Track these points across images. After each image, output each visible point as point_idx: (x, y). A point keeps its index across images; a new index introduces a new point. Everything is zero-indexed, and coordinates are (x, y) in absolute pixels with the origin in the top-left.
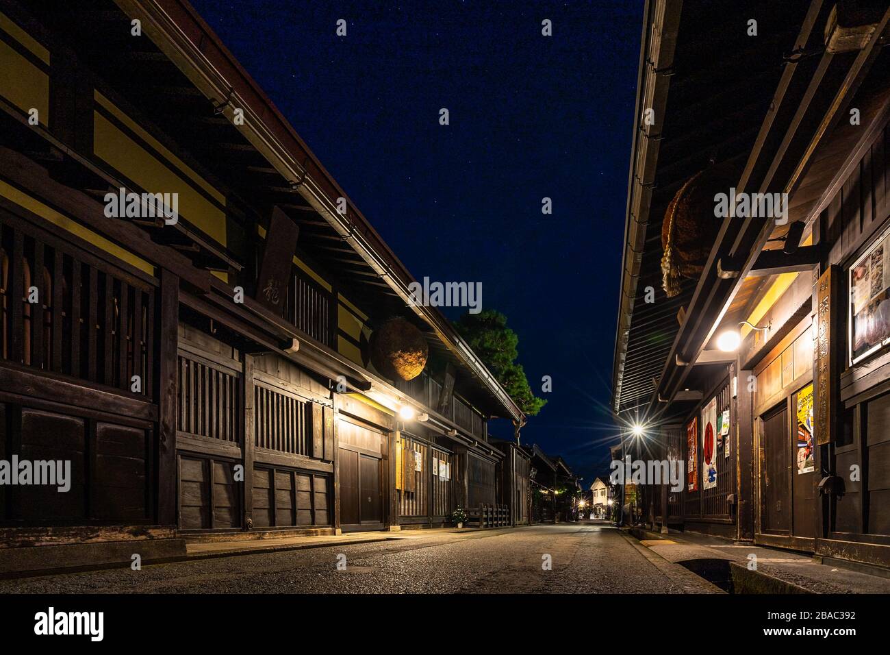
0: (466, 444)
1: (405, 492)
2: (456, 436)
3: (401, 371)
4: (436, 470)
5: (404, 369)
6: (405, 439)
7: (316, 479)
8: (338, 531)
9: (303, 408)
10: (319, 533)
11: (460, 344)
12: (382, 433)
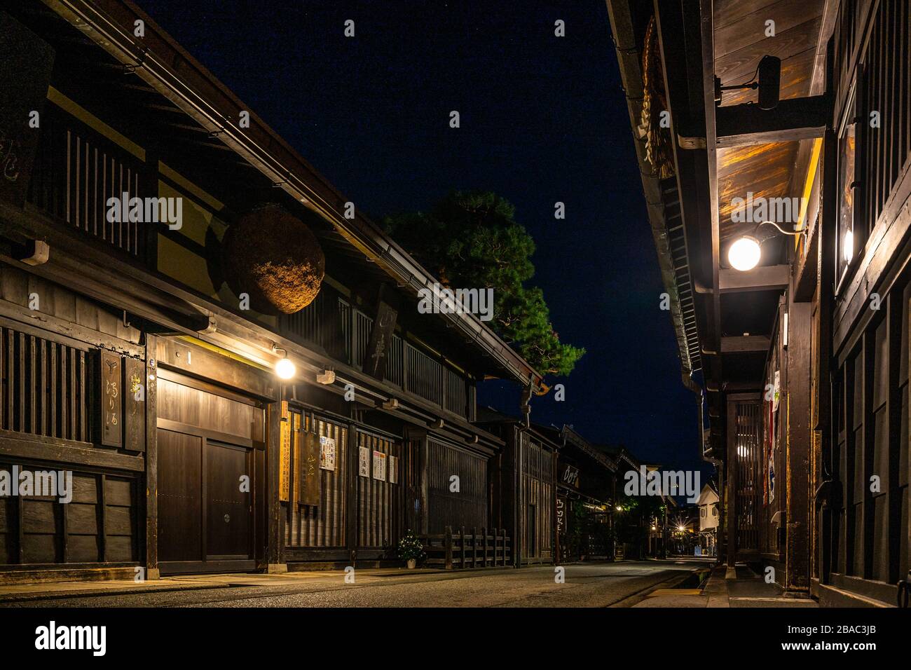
0: (424, 424)
1: (300, 506)
2: (399, 409)
3: (274, 296)
4: (367, 468)
5: (279, 294)
6: (301, 413)
7: (108, 484)
8: (154, 572)
9: (83, 361)
10: (113, 576)
11: (392, 253)
12: (253, 403)
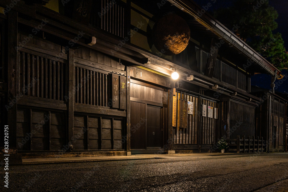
0: (229, 94)
1: (180, 128)
2: (219, 89)
3: (171, 48)
4: (205, 113)
6: (180, 93)
7: (115, 121)
8: (129, 153)
9: (106, 78)
10: (116, 154)
12: (163, 90)
